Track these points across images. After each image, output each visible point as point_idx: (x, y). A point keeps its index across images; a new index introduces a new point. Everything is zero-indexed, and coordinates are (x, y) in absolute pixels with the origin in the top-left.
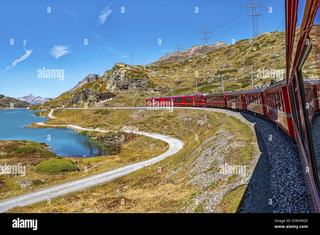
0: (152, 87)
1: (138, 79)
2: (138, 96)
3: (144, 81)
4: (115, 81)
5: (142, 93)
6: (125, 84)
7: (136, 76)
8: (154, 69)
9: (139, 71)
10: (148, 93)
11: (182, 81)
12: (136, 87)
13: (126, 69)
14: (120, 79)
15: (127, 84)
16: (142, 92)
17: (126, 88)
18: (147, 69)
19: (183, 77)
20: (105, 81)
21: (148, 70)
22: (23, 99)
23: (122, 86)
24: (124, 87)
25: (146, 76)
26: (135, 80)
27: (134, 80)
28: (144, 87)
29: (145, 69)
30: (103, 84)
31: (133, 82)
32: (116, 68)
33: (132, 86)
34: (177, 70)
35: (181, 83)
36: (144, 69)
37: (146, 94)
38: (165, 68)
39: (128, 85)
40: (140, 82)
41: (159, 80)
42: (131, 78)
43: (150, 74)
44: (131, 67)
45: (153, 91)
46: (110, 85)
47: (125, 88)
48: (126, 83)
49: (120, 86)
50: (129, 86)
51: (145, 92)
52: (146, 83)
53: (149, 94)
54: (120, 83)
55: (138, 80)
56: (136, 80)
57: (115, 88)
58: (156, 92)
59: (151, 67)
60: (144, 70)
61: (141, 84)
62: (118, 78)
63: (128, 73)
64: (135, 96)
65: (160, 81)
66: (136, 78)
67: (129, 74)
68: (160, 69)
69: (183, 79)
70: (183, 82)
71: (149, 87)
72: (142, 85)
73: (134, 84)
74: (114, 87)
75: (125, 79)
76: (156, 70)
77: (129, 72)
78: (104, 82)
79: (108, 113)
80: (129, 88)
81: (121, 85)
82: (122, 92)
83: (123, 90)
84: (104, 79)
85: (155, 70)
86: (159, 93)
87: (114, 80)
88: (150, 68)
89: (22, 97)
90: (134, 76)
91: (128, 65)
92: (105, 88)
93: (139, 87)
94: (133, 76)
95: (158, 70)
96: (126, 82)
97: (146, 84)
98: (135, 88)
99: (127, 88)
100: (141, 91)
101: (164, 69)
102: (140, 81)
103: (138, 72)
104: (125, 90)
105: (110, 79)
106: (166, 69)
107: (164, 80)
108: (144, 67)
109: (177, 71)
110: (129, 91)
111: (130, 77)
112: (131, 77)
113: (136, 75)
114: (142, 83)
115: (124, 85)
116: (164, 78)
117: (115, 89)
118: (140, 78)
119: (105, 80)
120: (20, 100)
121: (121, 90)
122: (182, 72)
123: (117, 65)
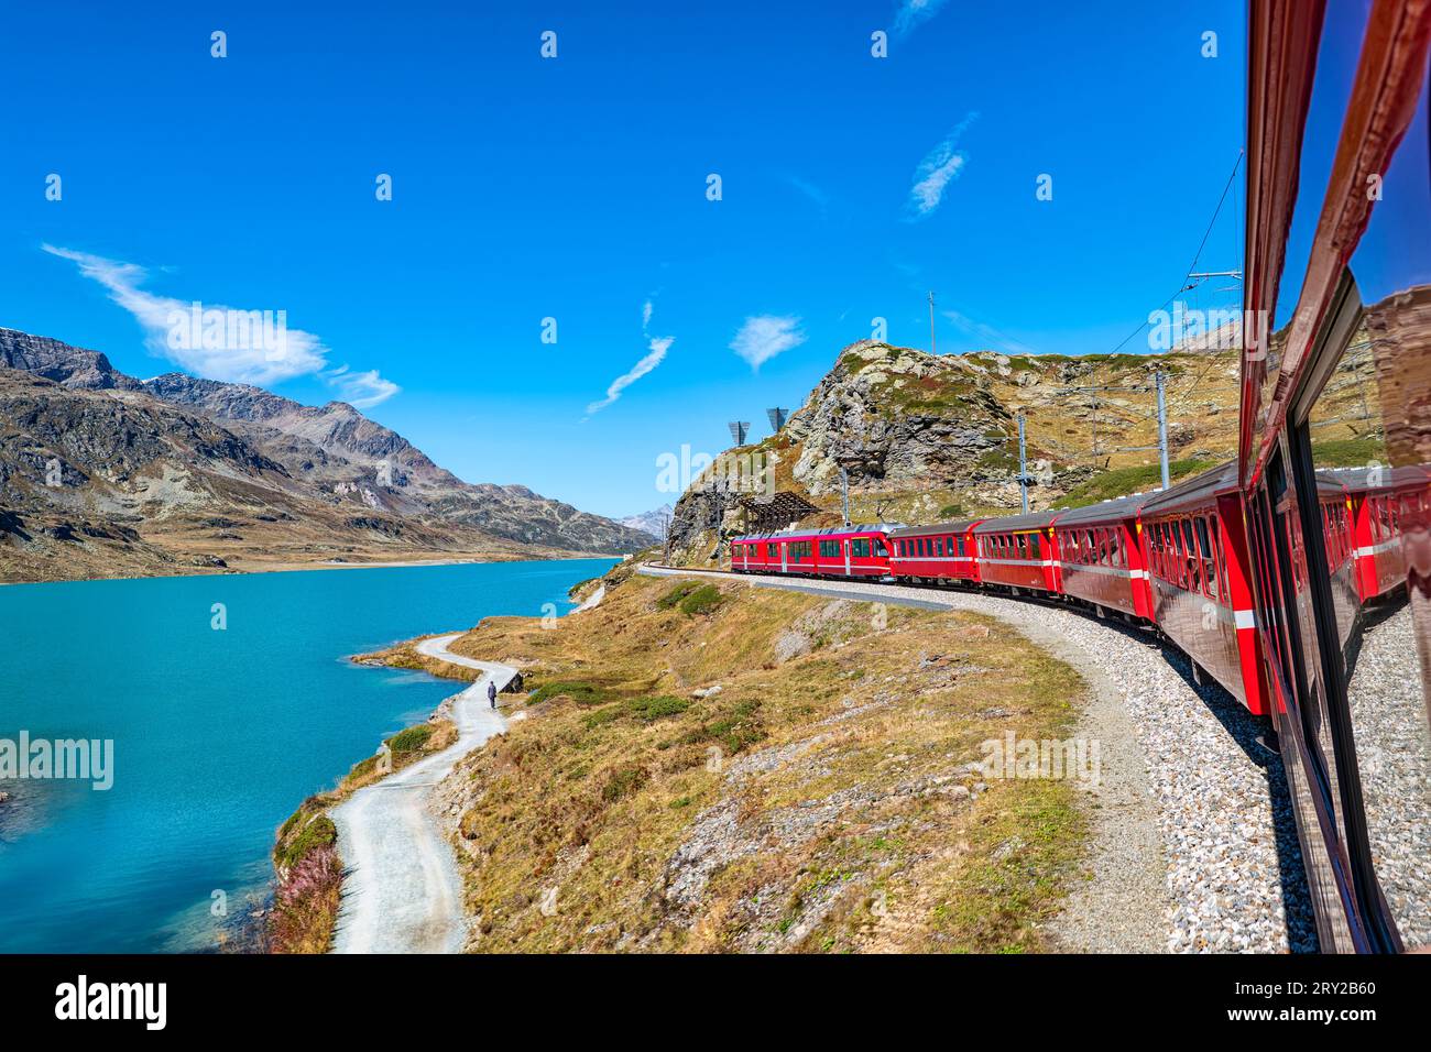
0: (1006, 462)
1: (937, 420)
2: (932, 512)
3: (967, 433)
4: (830, 433)
5: (953, 500)
6: (869, 447)
7: (928, 406)
8: (1055, 369)
9: (948, 377)
10: (984, 496)
11: (1199, 431)
12: (929, 462)
13: (884, 371)
14: (849, 420)
15: (877, 446)
16: (957, 491)
17: (879, 470)
18: (1017, 370)
19: (1215, 409)
20: (797, 437)
21: (1020, 377)
22: (640, 522)
23: (856, 460)
24: (865, 462)
25: (982, 403)
26: (921, 426)
27: (916, 428)
28: (965, 466)
29: (1005, 372)
30: (788, 452)
31: (912, 436)
32: (846, 370)
33: (908, 460)
34: (1189, 371)
35: (1193, 439)
36: (997, 373)
37: (974, 502)
38: (1121, 365)
39: (887, 453)
40: (946, 434)
41: (1065, 428)
42: (902, 415)
43: (1027, 396)
44: (922, 359)
45: (1016, 486)
46: (811, 455)
47: (871, 467)
48: (874, 442)
49: (845, 460)
50: (889, 457)
51: (969, 494)
52: (981, 441)
53: (992, 505)
54: (847, 441)
55: (934, 427)
56: (927, 424)
57: (828, 468)
58: (1030, 492)
59: (1039, 359)
60: (999, 377)
61: (953, 450)
62: (840, 416)
63: (889, 389)
64: (913, 512)
65: (1068, 432)
66: (923, 415)
67: (896, 396)
68: (1094, 370)
69: (1210, 420)
70: (1204, 433)
71: (994, 462)
72: (954, 453)
73: (917, 448)
74: (825, 467)
75: (870, 422)
76: (1067, 376)
77: (898, 384)
78: (795, 442)
79: (713, 606)
80: (893, 469)
81: (849, 454)
82: (857, 491)
83: (863, 481)
84: (795, 428)
85: (1061, 375)
86: (1046, 495)
87: (828, 430)
88: (1032, 366)
89: (639, 516)
90: (918, 404)
91: (905, 352)
92: (791, 470)
93: (942, 461)
94: (911, 405)
95: (1082, 374)
96: (875, 437)
97: (980, 447)
98: (921, 468)
99: (884, 472)
100: (952, 489)
101: (1113, 369)
102: (948, 429)
103: (947, 381)
104: (872, 483)
105: (815, 427)
106: (1124, 369)
107: (1098, 427)
108: (1003, 360)
109: (1185, 379)
110: (889, 487)
111: (898, 408)
112: (903, 411)
113: (929, 396)
114: (956, 442)
115: (867, 452)
116: (1098, 415)
117: (829, 473)
118: (948, 415)
119: (797, 432)
120: (627, 526)
121: (854, 479)
122: (1217, 379)
123: (853, 351)
